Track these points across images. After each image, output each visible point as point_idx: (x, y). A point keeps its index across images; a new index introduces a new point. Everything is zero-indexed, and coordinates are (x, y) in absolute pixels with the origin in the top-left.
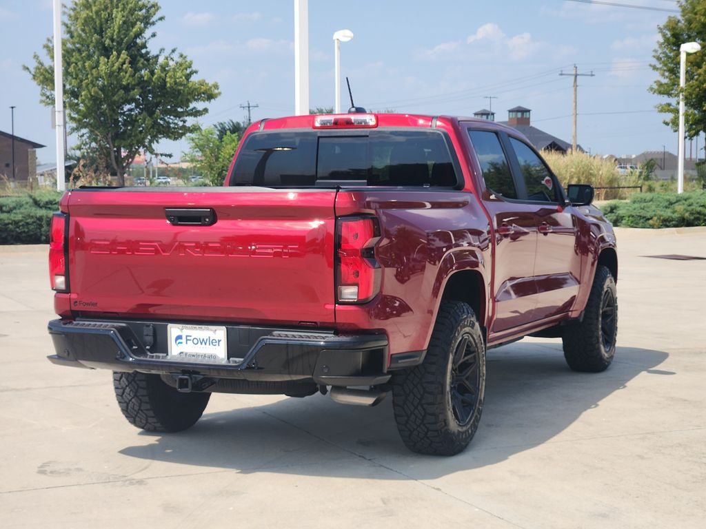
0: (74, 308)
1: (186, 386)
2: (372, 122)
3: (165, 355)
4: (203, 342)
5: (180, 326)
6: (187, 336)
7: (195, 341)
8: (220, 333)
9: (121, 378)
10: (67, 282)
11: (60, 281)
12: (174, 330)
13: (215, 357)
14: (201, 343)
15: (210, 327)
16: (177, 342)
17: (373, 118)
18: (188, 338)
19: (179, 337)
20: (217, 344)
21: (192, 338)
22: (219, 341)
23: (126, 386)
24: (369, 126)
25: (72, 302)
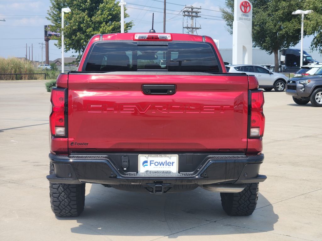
0: (70, 147)
1: (161, 191)
2: (169, 38)
3: (135, 173)
4: (162, 164)
5: (147, 155)
6: (151, 161)
7: (157, 164)
8: (174, 159)
9: (59, 187)
10: (67, 131)
11: (60, 131)
12: (142, 158)
13: (170, 172)
14: (161, 165)
15: (167, 155)
16: (144, 165)
17: (170, 35)
18: (152, 162)
19: (146, 162)
20: (171, 165)
21: (154, 162)
22: (173, 163)
23: (62, 192)
24: (167, 40)
25: (70, 143)
